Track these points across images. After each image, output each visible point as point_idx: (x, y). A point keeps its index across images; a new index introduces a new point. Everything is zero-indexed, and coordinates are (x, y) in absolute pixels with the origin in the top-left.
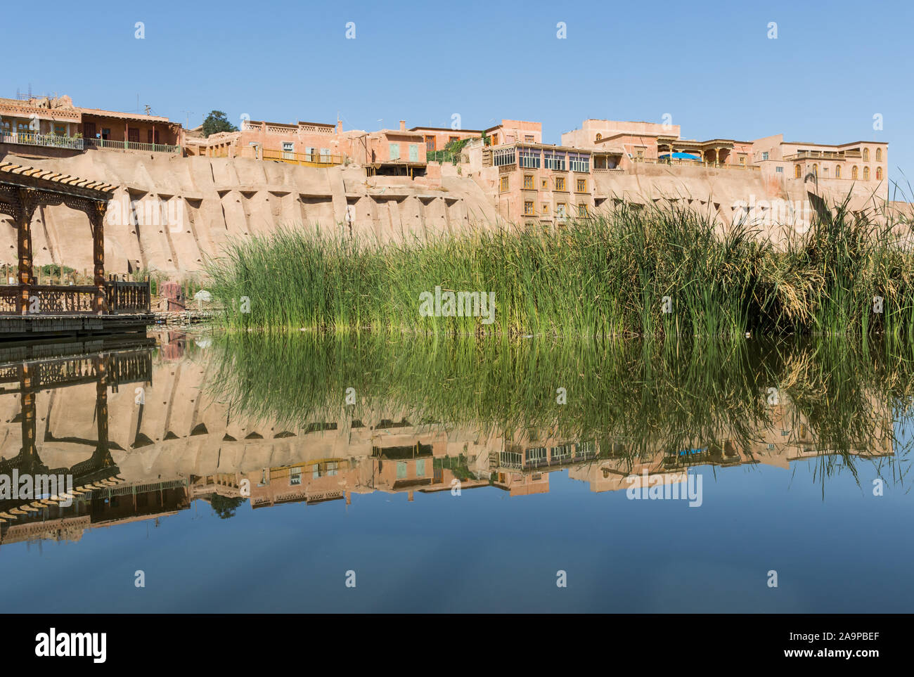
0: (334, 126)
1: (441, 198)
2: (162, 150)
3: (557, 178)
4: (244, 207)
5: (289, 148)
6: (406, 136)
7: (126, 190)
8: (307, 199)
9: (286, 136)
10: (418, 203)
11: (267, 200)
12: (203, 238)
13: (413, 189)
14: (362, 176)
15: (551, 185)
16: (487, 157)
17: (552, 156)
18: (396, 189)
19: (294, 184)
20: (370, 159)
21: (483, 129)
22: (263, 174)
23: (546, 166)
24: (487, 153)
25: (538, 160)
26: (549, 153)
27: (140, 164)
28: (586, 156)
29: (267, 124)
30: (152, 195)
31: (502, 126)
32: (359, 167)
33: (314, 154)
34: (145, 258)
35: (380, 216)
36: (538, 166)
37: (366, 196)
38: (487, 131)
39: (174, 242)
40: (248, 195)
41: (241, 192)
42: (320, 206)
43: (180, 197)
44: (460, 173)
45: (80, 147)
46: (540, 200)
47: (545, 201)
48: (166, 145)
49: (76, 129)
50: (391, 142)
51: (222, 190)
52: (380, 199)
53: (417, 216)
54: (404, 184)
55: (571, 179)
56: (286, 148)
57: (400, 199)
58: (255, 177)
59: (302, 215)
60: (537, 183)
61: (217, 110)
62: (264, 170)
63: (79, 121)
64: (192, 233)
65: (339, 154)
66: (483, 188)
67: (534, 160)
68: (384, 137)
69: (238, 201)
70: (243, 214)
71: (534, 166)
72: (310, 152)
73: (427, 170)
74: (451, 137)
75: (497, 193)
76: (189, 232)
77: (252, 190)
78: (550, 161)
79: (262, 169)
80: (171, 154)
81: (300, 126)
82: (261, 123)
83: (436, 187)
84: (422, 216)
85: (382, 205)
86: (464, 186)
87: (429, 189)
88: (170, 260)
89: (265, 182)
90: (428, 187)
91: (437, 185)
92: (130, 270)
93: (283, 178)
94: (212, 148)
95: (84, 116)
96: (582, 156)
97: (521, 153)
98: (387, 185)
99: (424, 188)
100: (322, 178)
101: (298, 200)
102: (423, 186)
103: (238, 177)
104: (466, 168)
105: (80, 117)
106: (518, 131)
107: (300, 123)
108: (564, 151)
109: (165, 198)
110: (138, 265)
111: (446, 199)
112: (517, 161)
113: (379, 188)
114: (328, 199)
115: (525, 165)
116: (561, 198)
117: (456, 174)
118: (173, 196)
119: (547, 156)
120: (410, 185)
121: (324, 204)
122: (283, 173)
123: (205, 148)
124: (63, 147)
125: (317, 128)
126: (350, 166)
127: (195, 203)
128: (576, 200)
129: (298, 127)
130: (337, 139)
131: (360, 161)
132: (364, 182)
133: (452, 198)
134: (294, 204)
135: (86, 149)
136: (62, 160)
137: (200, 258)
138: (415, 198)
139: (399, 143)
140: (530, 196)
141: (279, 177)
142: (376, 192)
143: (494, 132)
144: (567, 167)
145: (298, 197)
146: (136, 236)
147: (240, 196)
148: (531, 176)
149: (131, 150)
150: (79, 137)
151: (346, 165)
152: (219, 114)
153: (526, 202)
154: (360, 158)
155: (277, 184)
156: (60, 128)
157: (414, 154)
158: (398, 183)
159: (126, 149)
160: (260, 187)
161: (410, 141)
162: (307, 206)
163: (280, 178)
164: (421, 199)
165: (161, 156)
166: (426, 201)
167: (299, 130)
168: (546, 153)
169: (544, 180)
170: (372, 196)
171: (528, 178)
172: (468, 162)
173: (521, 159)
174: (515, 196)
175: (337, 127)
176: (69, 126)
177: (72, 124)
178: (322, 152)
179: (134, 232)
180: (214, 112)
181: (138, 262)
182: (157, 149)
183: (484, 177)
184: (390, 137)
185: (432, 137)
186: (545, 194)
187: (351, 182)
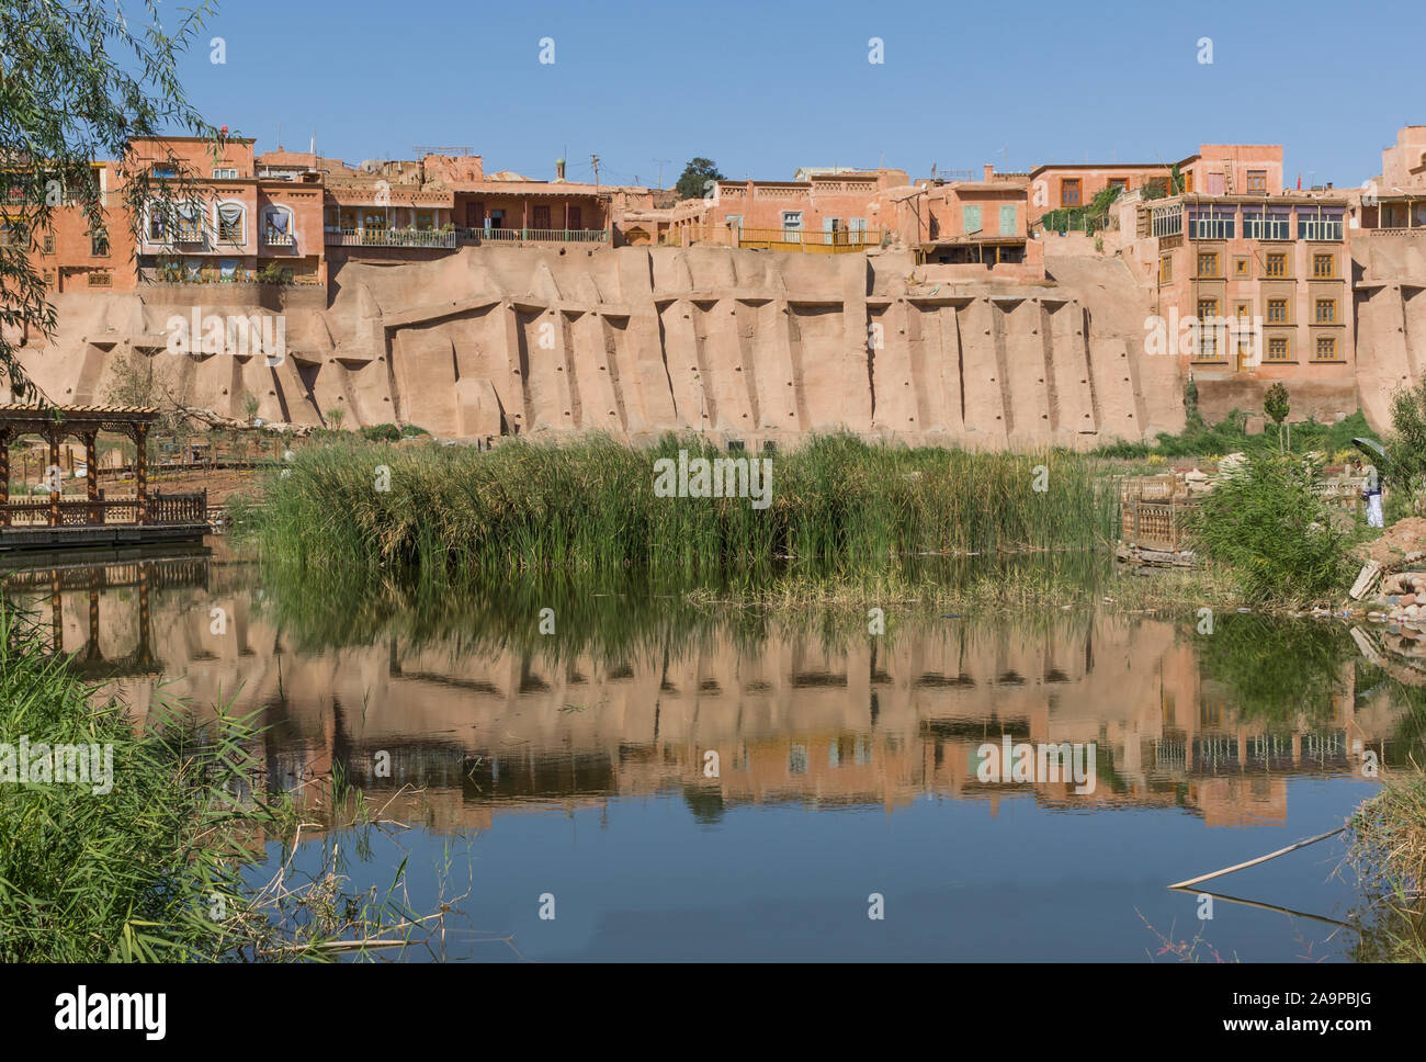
0: (875, 179)
1: (1035, 300)
2: (580, 238)
3: (1270, 256)
4: (695, 326)
5: (794, 221)
6: (994, 192)
7: (510, 308)
8: (800, 309)
9: (788, 200)
10: (989, 309)
11: (733, 313)
12: (627, 378)
13: (989, 286)
14: (906, 265)
15: (1257, 268)
16: (1142, 222)
17: (1261, 214)
18: (957, 287)
19: (780, 285)
20: (926, 234)
21: (1175, 161)
22: (731, 271)
23: (1247, 233)
24: (1144, 214)
25: (1231, 226)
26: (1254, 210)
27: (542, 262)
28: (1336, 211)
29: (756, 184)
30: (552, 313)
31: (1200, 157)
32: (904, 247)
33: (839, 228)
34: (532, 410)
35: (926, 333)
36: (1231, 234)
37: (901, 301)
38: (1180, 165)
39: (581, 384)
40: (705, 305)
41: (694, 302)
42: (824, 319)
43: (594, 314)
44: (1099, 248)
45: (451, 245)
46: (1231, 296)
47: (1242, 297)
48: (587, 230)
49: (448, 216)
50: (965, 203)
51: (663, 299)
52: (926, 306)
53: (988, 333)
54: (974, 277)
55: (1300, 256)
56: (789, 221)
57: (961, 305)
58: (716, 277)
59: (791, 336)
60: (1226, 266)
61: (702, 157)
62: (733, 264)
63: (450, 205)
64: (607, 370)
65: (877, 227)
66: (1136, 275)
67: (1221, 224)
68: (954, 196)
69: (687, 317)
70: (693, 338)
71: (1221, 235)
72: (828, 226)
73: (1028, 251)
74: (1112, 180)
75: (1154, 285)
76: (603, 368)
77: (710, 298)
78: (1257, 224)
79: (730, 262)
80: (592, 245)
81: (813, 183)
82: (746, 184)
83: (1033, 279)
84: (999, 332)
85: (930, 315)
86: (1100, 274)
87: (1021, 284)
88: (568, 414)
89: (732, 283)
90: (1018, 280)
91: (1037, 277)
92: (504, 429)
93: (764, 276)
94: (677, 223)
95: (459, 196)
96: (1326, 211)
97: (1192, 214)
98: (943, 280)
99: (1010, 284)
100: (834, 271)
101: (785, 311)
102: (1008, 279)
103: (691, 278)
104: (1111, 239)
105: (452, 198)
106: (1234, 163)
107: (814, 178)
108: (1288, 206)
109: (572, 316)
110: (518, 421)
111: (1042, 301)
112: (1185, 230)
113: (930, 285)
114: (837, 307)
115: (1202, 235)
116: (1278, 290)
117: (1093, 251)
118: (584, 313)
119: (1249, 216)
120: (983, 279)
121: (831, 316)
122: (764, 268)
123: (668, 224)
124: (426, 246)
125: (844, 184)
126: (891, 248)
127: (620, 322)
128: (1311, 292)
129: (809, 185)
130: (877, 201)
131: (908, 238)
132: (908, 274)
133: (1057, 300)
134: (778, 318)
135: (460, 245)
136: (424, 265)
137: (615, 410)
138: (986, 301)
139: (980, 204)
140: (1208, 290)
141: (757, 275)
142: (923, 293)
143: (1189, 168)
144: (1293, 232)
145: (785, 307)
146: (519, 377)
147: (689, 309)
148: (1214, 255)
149: (531, 242)
150: (449, 230)
151: (884, 247)
152: (705, 163)
153: (1200, 302)
154: (910, 232)
155: (751, 286)
156: (424, 218)
157: (1006, 223)
158: (965, 275)
159: (525, 242)
160: (722, 293)
161: (1001, 199)
162: (802, 320)
163: (759, 277)
164: (999, 303)
165: (576, 249)
166: (1008, 306)
167: (811, 190)
168: (1246, 210)
169: (1242, 259)
170: (910, 301)
171: (1205, 259)
172: (1117, 229)
173: (1192, 226)
174: (1180, 291)
175: (879, 182)
176: (437, 212)
177: (441, 210)
178: (853, 226)
179: (517, 372)
180: (696, 160)
181: (518, 416)
182: (572, 238)
183: (1138, 257)
184: (964, 194)
185: (1075, 181)
186: (1243, 285)
187: (887, 276)
